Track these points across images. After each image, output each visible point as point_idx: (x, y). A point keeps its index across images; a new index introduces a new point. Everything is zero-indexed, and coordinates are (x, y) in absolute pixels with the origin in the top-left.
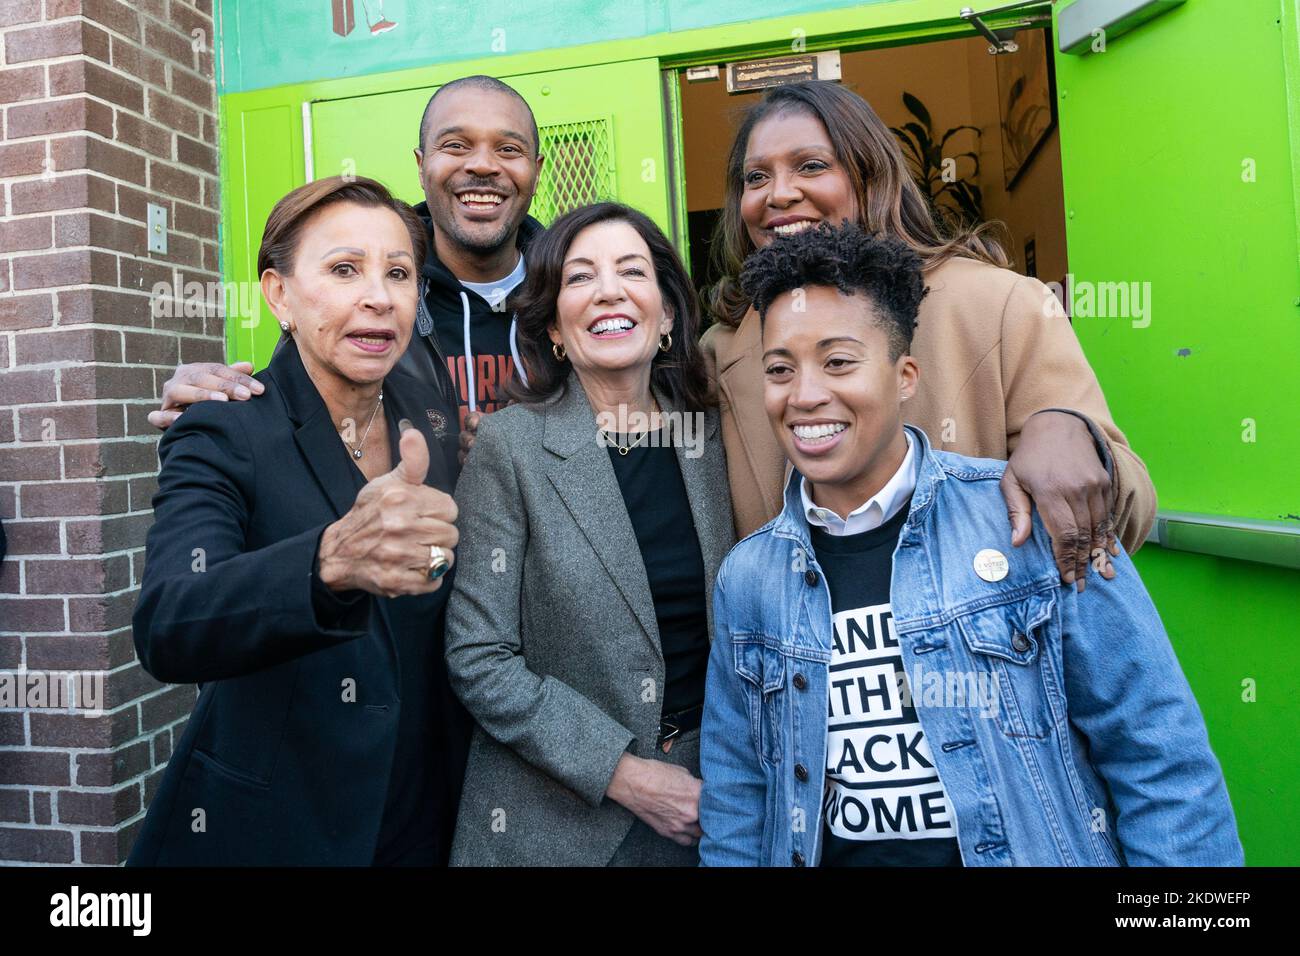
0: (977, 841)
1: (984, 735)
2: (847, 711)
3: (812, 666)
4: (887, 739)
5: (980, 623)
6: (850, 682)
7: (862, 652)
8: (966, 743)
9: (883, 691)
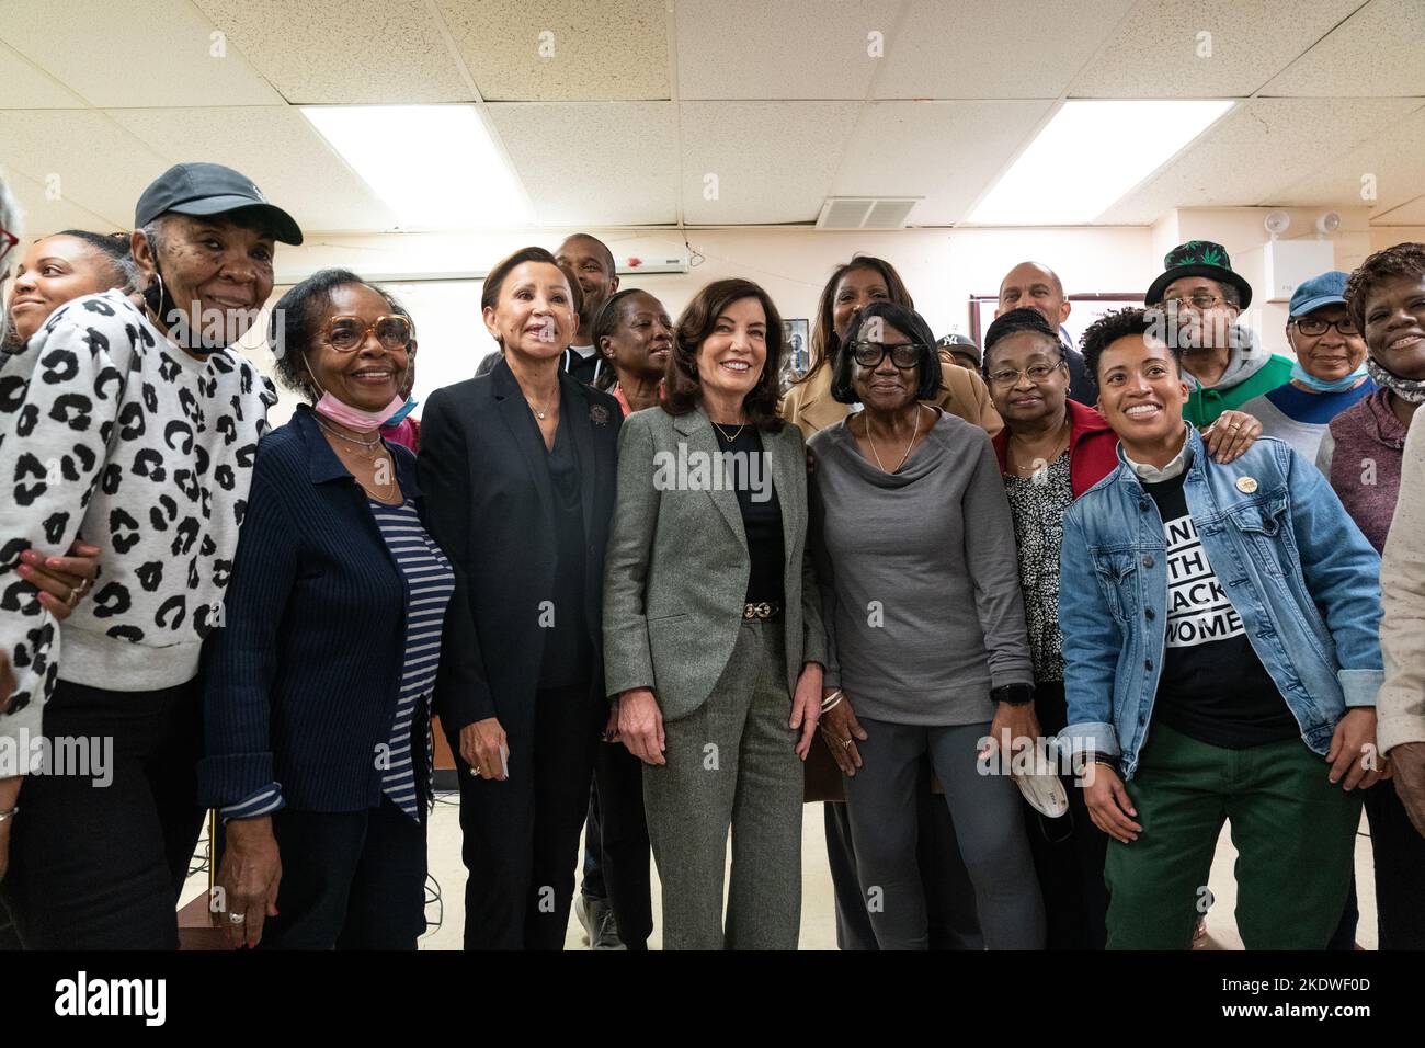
0: (1257, 631)
1: (1253, 575)
2: (1176, 576)
3: (1154, 552)
4: (1203, 586)
5: (1243, 516)
6: (1177, 559)
7: (1182, 542)
8: (1243, 581)
9: (1198, 561)
